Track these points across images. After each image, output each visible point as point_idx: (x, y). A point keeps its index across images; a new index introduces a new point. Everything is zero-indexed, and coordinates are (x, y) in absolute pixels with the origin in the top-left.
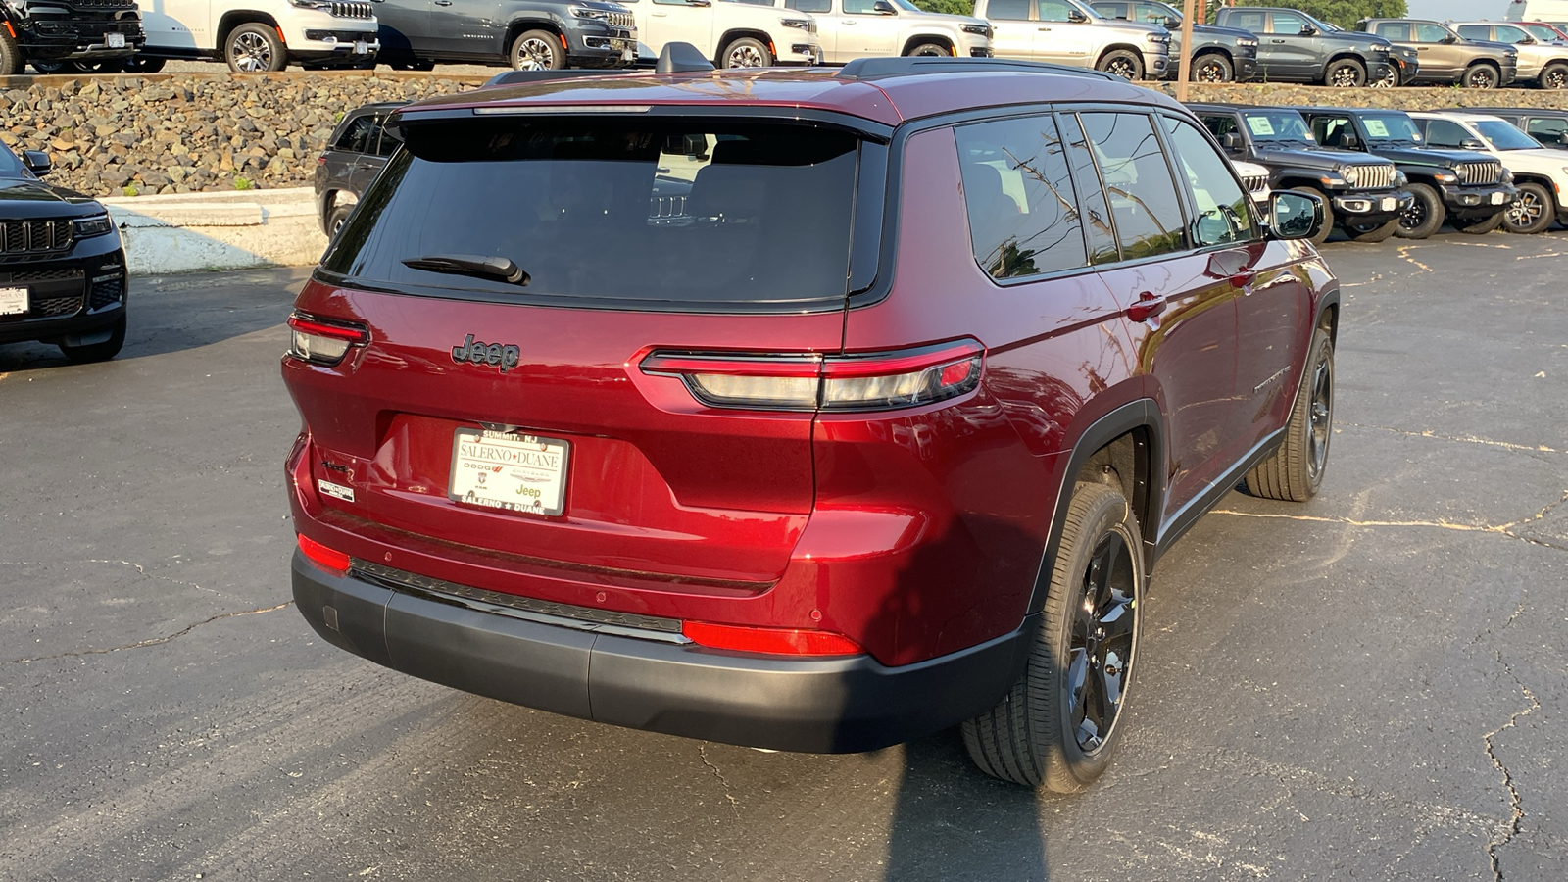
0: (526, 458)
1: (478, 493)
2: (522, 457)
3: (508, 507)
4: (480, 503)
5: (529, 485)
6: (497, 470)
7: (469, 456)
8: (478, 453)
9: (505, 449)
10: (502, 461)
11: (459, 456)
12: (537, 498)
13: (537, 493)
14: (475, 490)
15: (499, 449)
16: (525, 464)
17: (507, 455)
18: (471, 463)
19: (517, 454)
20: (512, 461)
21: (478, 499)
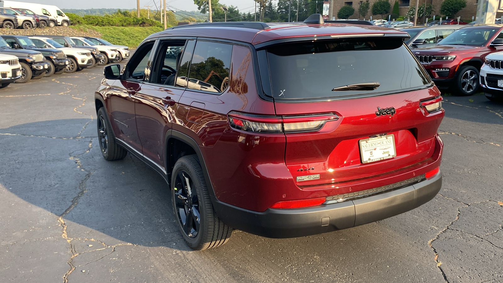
0: (383, 143)
1: (371, 158)
3: (382, 159)
4: (374, 161)
5: (385, 151)
6: (375, 149)
7: (365, 148)
8: (368, 146)
9: (375, 142)
10: (376, 146)
11: (362, 149)
12: (389, 154)
13: (388, 152)
14: (370, 158)
15: (374, 143)
16: (383, 145)
17: (377, 144)
18: (367, 150)
19: (380, 143)
20: (379, 145)
21: (372, 160)
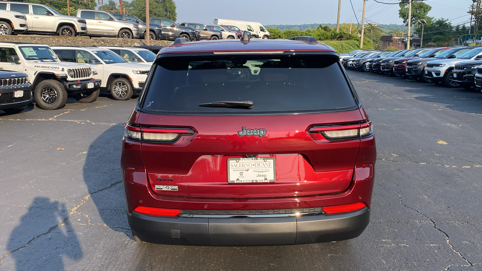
0: (259, 165)
1: (240, 179)
2: (257, 165)
3: (255, 182)
4: (243, 182)
5: (261, 174)
6: (247, 170)
7: (234, 167)
8: (238, 165)
9: (249, 163)
10: (249, 167)
11: (230, 168)
12: (265, 177)
14: (239, 178)
15: (247, 163)
16: (259, 167)
17: (250, 165)
18: (236, 169)
19: (255, 164)
20: (253, 167)
21: (241, 181)
